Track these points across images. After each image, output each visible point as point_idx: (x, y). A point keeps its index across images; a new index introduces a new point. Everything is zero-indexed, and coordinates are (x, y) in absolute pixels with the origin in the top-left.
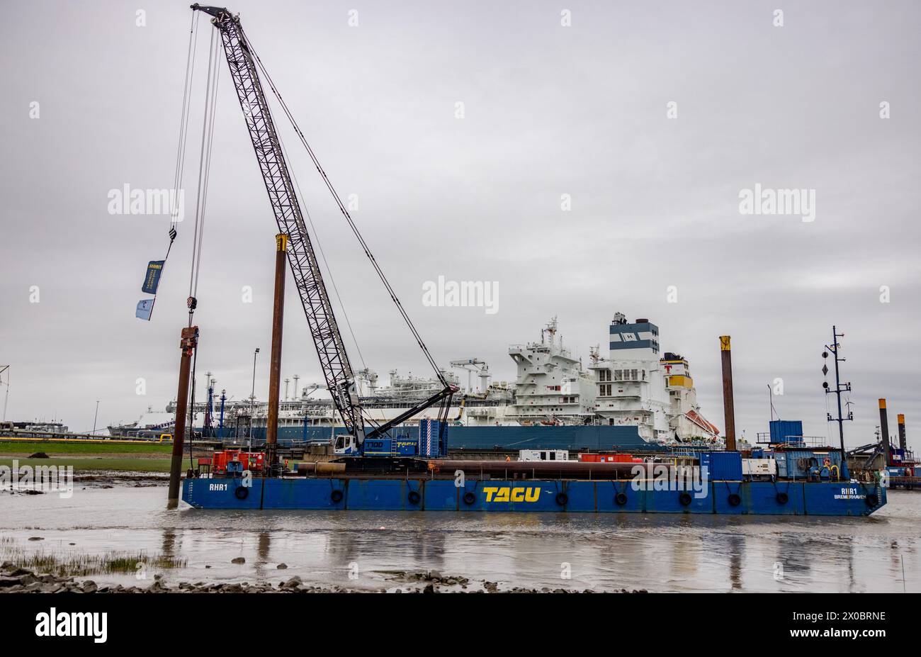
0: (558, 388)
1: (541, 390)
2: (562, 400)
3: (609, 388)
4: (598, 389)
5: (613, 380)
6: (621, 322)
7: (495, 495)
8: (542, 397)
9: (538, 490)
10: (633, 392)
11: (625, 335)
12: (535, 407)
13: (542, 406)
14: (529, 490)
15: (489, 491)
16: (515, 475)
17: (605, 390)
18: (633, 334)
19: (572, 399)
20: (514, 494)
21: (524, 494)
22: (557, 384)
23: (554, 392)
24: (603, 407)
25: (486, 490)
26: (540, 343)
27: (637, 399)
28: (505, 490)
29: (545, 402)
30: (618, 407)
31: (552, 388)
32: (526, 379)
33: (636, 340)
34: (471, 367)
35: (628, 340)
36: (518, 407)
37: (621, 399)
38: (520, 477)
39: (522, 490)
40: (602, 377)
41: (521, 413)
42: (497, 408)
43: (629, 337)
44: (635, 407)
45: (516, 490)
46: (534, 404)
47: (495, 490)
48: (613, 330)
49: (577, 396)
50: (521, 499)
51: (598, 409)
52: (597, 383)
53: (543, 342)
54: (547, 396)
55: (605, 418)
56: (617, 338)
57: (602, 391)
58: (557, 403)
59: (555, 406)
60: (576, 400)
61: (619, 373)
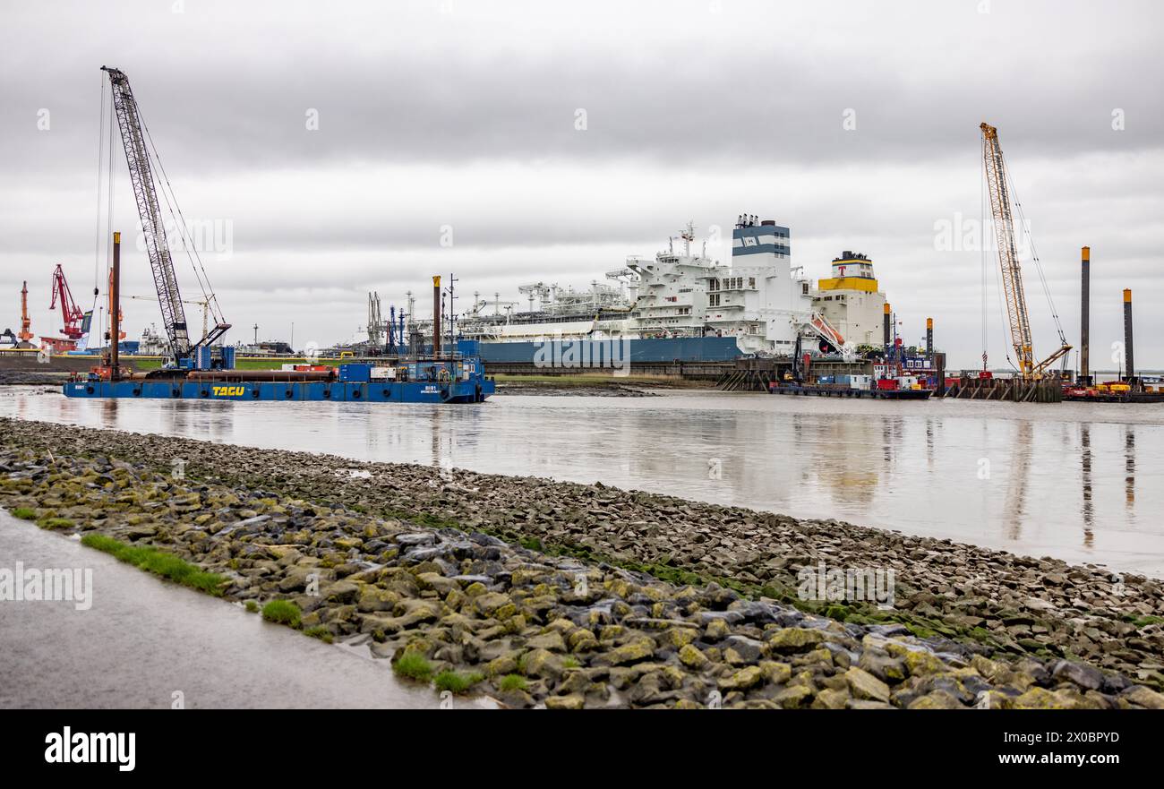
0: (674, 299)
1: (661, 302)
2: (677, 312)
3: (718, 297)
4: (708, 298)
5: (721, 290)
6: (744, 225)
7: (219, 391)
8: (661, 308)
9: (243, 388)
10: (738, 302)
11: (747, 239)
12: (655, 319)
13: (661, 319)
14: (238, 388)
15: (216, 389)
16: (233, 379)
17: (714, 299)
18: (753, 239)
19: (687, 310)
20: (230, 391)
21: (235, 390)
22: (674, 296)
23: (672, 304)
24: (713, 318)
25: (214, 388)
26: (668, 252)
27: (741, 309)
28: (225, 389)
29: (664, 314)
30: (725, 317)
31: (669, 299)
32: (648, 290)
33: (756, 245)
34: (622, 278)
35: (749, 244)
36: (641, 320)
37: (727, 309)
38: (235, 381)
39: (234, 388)
40: (712, 287)
41: (644, 326)
42: (624, 321)
43: (750, 241)
44: (738, 317)
45: (231, 388)
46: (654, 316)
47: (219, 388)
48: (736, 235)
49: (691, 307)
50: (233, 394)
51: (709, 320)
52: (707, 293)
53: (671, 251)
54: (665, 308)
55: (713, 330)
56: (739, 243)
57: (712, 301)
58: (674, 316)
59: (672, 318)
60: (690, 311)
61: (726, 282)
